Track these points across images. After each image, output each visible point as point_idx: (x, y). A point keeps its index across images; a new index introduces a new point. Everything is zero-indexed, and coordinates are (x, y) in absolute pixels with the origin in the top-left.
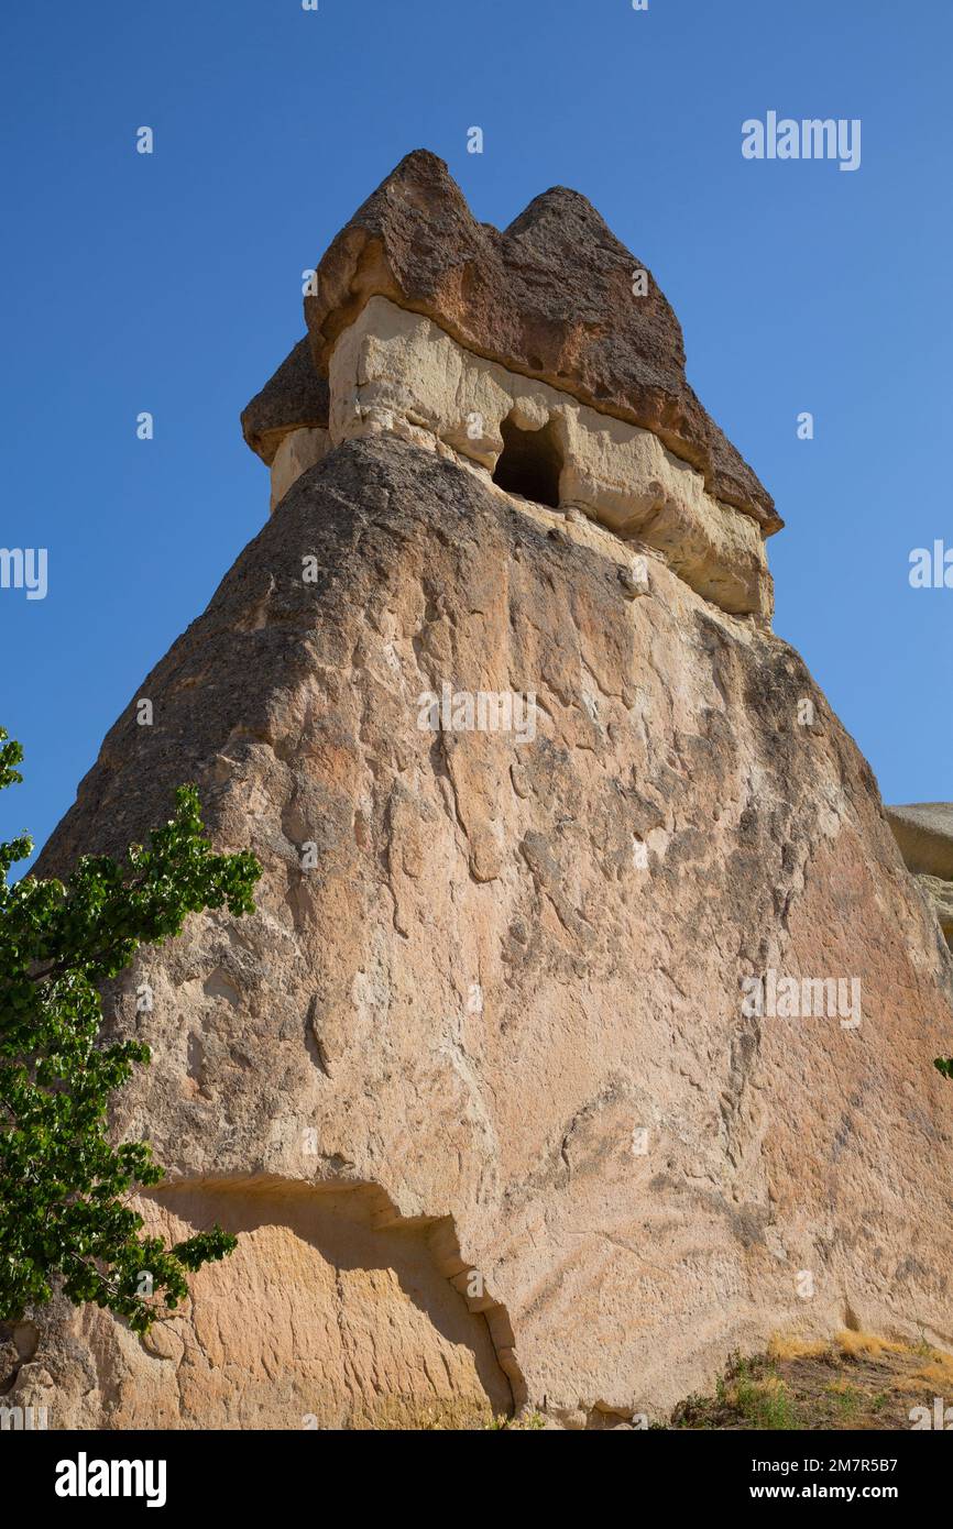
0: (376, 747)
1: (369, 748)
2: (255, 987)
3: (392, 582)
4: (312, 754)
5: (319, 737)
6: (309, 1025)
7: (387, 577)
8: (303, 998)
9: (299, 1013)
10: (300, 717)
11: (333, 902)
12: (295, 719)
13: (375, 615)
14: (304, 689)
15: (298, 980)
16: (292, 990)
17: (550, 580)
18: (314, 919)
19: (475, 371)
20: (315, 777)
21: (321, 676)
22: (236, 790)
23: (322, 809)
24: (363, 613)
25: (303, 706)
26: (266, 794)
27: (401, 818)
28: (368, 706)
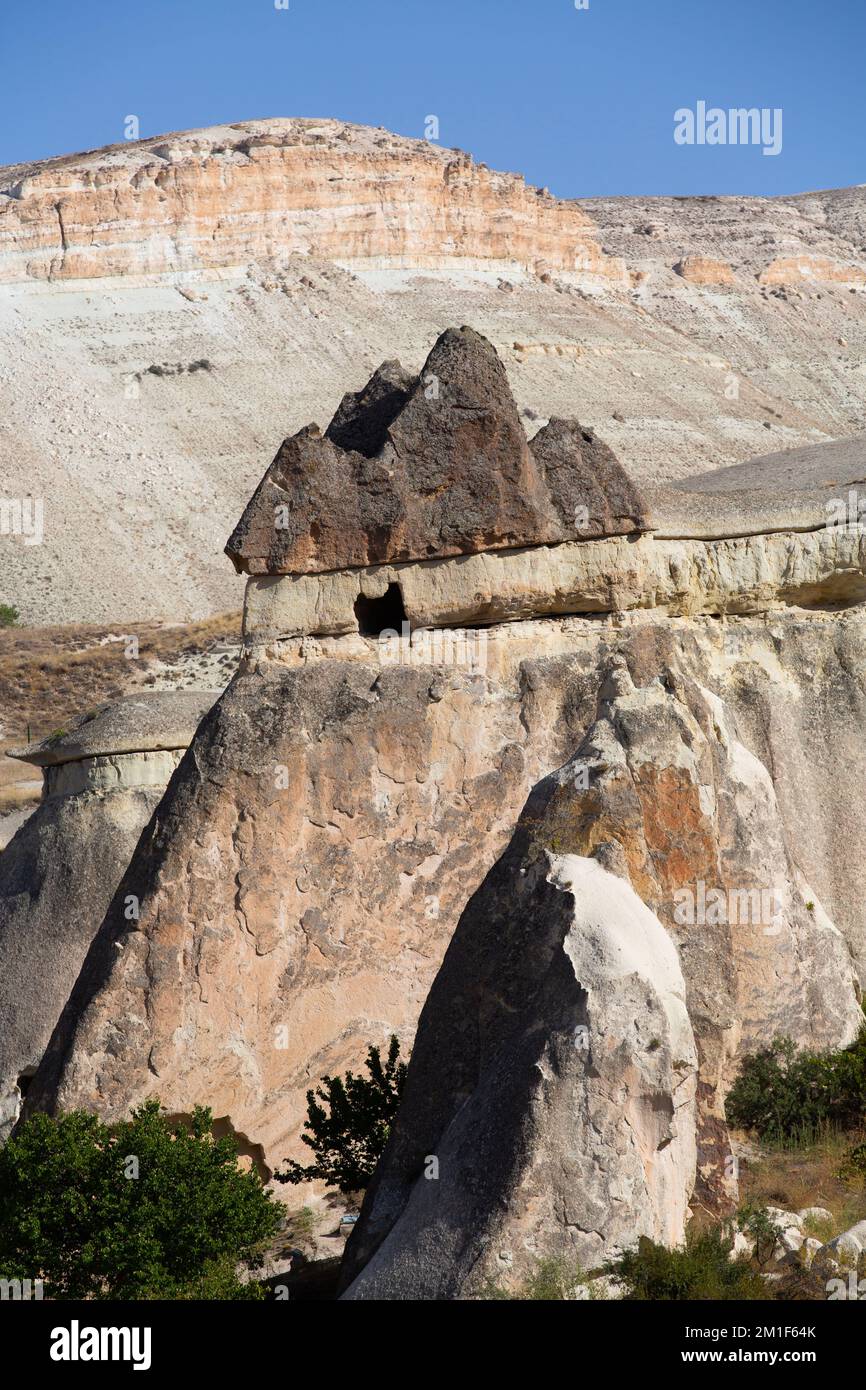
0: (196, 914)
1: (192, 916)
2: (123, 1050)
3: (213, 817)
4: (160, 932)
5: (163, 922)
6: (149, 1060)
7: (210, 814)
8: (148, 1047)
9: (145, 1055)
10: (155, 913)
11: (163, 1000)
13: (200, 840)
14: (156, 899)
15: (146, 1041)
16: (143, 1045)
18: (154, 1012)
20: (161, 941)
21: (166, 890)
22: (119, 962)
23: (162, 959)
24: (194, 841)
25: (156, 907)
26: (136, 958)
27: (206, 946)
28: (192, 894)
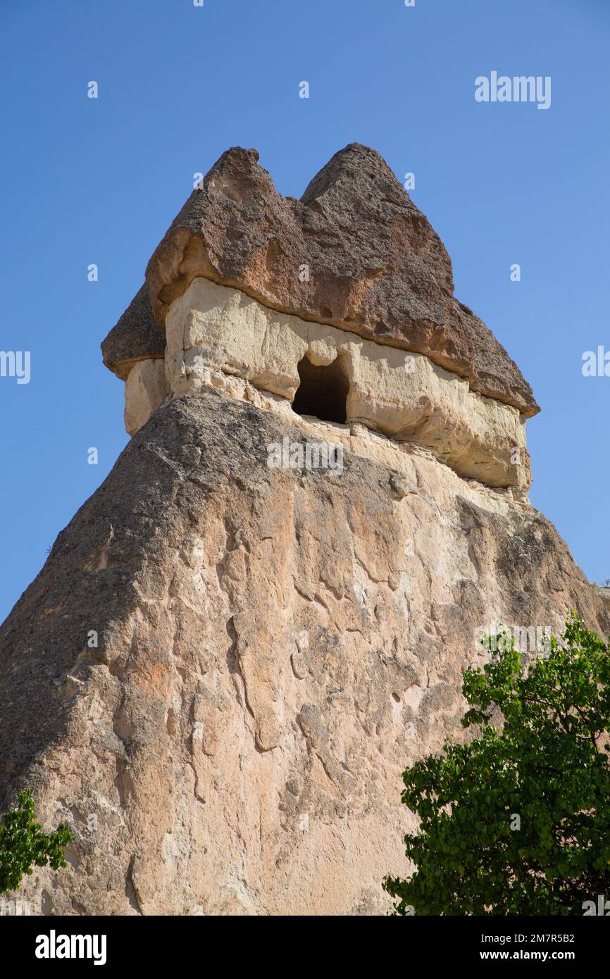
0: (185, 658)
1: (179, 659)
2: (90, 852)
3: (200, 526)
4: (137, 670)
5: (142, 656)
6: (129, 878)
7: (197, 522)
8: (125, 856)
9: (122, 869)
10: (129, 641)
11: (148, 782)
12: (125, 643)
13: (187, 553)
14: (132, 619)
15: (122, 844)
16: (117, 852)
17: (329, 498)
18: (134, 797)
19: (277, 325)
20: (138, 687)
21: (144, 609)
22: (80, 704)
23: (143, 712)
24: (178, 553)
25: (131, 633)
26: (103, 703)
27: (202, 710)
28: (180, 627)
